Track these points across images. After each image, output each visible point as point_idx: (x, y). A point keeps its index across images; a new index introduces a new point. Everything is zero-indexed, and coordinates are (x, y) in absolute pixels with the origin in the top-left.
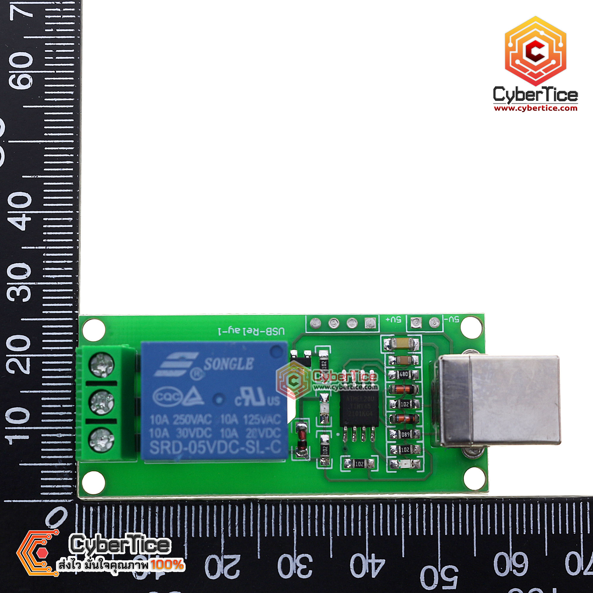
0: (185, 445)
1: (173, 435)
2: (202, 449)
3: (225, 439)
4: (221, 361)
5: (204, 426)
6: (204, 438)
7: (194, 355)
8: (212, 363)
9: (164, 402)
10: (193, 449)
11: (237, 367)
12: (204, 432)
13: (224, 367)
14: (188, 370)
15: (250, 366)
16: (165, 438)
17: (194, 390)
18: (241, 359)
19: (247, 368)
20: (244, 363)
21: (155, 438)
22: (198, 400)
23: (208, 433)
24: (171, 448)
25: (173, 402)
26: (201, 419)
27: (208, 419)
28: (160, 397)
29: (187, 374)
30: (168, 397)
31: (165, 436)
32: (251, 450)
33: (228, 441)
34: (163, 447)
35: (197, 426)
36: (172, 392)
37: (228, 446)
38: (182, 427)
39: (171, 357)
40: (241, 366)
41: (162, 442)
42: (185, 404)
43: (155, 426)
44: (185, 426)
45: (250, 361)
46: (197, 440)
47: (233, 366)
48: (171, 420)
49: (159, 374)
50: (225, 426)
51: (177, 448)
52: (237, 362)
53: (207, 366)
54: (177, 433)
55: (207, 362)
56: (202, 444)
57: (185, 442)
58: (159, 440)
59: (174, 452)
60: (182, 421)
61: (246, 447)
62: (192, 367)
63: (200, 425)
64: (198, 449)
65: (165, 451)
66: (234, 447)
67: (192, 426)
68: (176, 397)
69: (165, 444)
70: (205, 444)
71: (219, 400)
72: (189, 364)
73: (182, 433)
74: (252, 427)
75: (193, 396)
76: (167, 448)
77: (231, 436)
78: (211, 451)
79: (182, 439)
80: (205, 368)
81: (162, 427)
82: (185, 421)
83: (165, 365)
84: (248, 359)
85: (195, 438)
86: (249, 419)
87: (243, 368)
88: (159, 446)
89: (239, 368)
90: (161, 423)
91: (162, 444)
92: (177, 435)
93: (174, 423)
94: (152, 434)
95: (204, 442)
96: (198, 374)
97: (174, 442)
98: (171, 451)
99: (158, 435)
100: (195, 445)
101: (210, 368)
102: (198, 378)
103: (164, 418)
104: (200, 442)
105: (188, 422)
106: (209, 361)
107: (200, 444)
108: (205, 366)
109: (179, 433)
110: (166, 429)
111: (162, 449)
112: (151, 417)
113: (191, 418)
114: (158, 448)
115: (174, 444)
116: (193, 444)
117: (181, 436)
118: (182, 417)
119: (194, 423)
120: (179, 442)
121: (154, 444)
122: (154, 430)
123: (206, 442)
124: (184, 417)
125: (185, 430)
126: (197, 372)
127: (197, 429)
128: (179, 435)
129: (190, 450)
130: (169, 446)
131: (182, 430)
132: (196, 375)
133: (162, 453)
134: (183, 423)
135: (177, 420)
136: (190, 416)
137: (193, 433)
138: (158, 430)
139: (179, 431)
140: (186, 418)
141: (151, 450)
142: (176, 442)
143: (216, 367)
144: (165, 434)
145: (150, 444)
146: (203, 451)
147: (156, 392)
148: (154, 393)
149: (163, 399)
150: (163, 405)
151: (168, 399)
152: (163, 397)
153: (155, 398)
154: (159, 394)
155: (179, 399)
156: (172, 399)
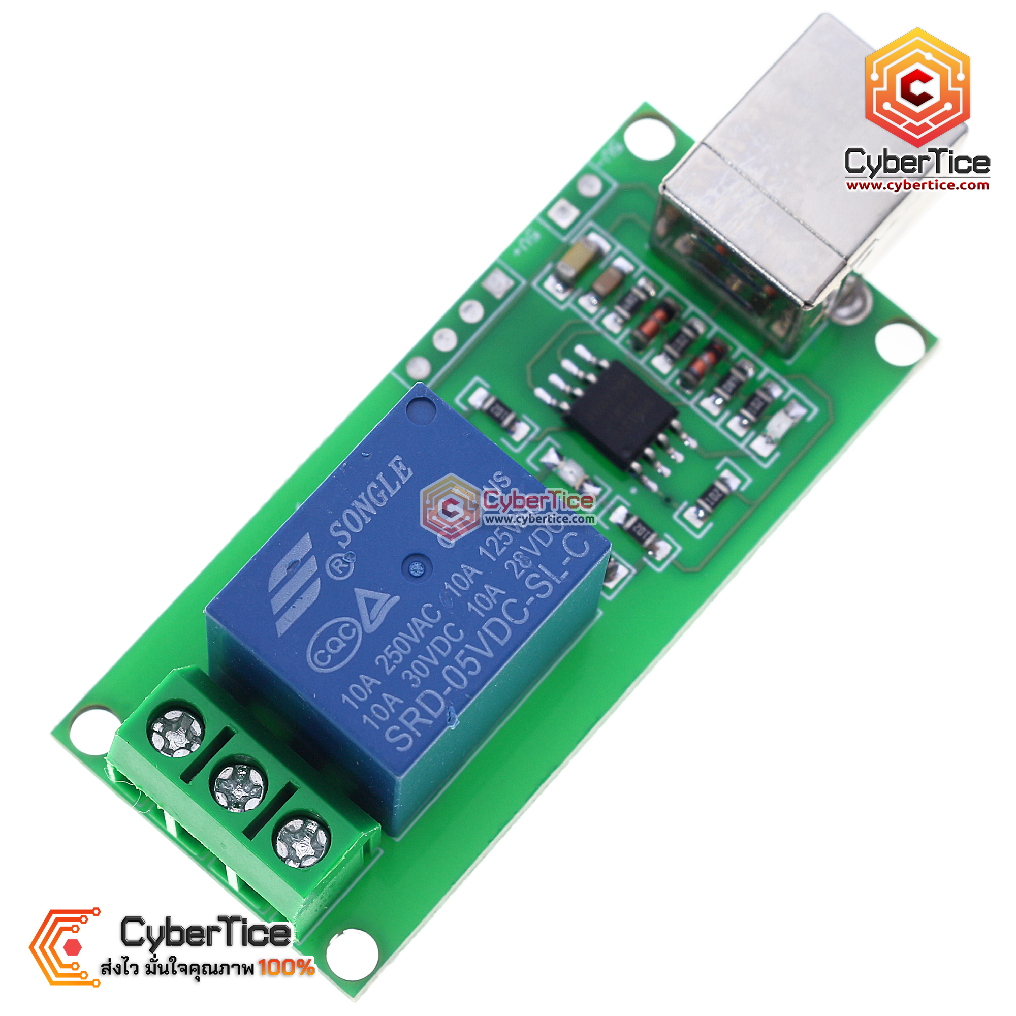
0: (440, 685)
1: (406, 692)
2: (471, 666)
3: (489, 614)
4: (354, 509)
5: (437, 629)
6: (456, 647)
7: (306, 544)
8: (344, 528)
9: (337, 659)
10: (460, 682)
11: (387, 493)
12: (447, 638)
13: (368, 514)
14: (320, 572)
15: (405, 473)
16: (399, 708)
17: (361, 594)
18: (380, 477)
19: (405, 480)
20: (392, 478)
21: (384, 726)
22: (385, 602)
23: (454, 632)
24: (424, 714)
25: (351, 644)
26: (420, 624)
27: (431, 613)
28: (322, 658)
29: (325, 581)
30: (334, 645)
31: (396, 705)
32: (544, 589)
33: (497, 612)
34: (410, 726)
35: (425, 641)
36: (333, 631)
37: (506, 620)
38: (406, 664)
39: (273, 584)
40: (394, 487)
41: (401, 719)
42: (371, 628)
43: (365, 708)
44: (408, 659)
45: (397, 463)
46: (450, 660)
47: (380, 500)
48: (378, 672)
49: (283, 626)
50: (468, 596)
51: (435, 705)
52: (381, 486)
53: (344, 539)
54: (408, 682)
55: (335, 534)
56: (462, 659)
57: (436, 681)
58: (394, 720)
59: (436, 715)
60: (396, 657)
61: (533, 593)
62: (321, 564)
63: (430, 633)
64: (465, 672)
65: (418, 726)
66: (516, 611)
67: (419, 649)
68: (347, 632)
69: (410, 717)
70: (469, 653)
71: (416, 568)
72: (312, 565)
73: (414, 675)
74: (508, 555)
75: (371, 603)
76: (417, 719)
77: (492, 602)
78: (490, 654)
79: (425, 684)
80: (343, 545)
81: (376, 697)
82: (399, 652)
83: (277, 603)
84: (391, 465)
85: (443, 661)
86: (492, 549)
87: (399, 487)
88: (404, 729)
89: (393, 493)
90: (368, 693)
91: (405, 722)
92: (413, 685)
93: (388, 672)
94: (373, 723)
95: (462, 652)
96: (341, 565)
97: (418, 700)
98: (429, 717)
99: (384, 715)
100: (455, 670)
101: (349, 537)
102: (348, 569)
103: (364, 681)
104: (457, 658)
105: (406, 649)
106: (337, 529)
107: (459, 661)
108: (340, 543)
109: (411, 678)
110: (384, 694)
111: (413, 729)
112: (344, 702)
113: (405, 639)
114: (405, 735)
115: (422, 703)
116: (450, 673)
117: (418, 679)
118: (389, 651)
119: (418, 641)
120: (427, 691)
121: (393, 734)
122: (370, 715)
123: (466, 650)
124: (393, 648)
125: (417, 666)
126: (337, 564)
127: (432, 643)
128: (414, 681)
129: (456, 686)
130: (418, 714)
131: (411, 670)
132: (341, 569)
133: (419, 734)
134: (401, 657)
135: (387, 664)
136: (399, 636)
137: (433, 656)
138: (376, 709)
139: (407, 675)
140: (397, 647)
141: (398, 748)
142: (423, 696)
143: (357, 526)
144: (392, 702)
145: (386, 740)
146: (476, 667)
147: (309, 656)
148: (308, 660)
149: (331, 657)
150: (342, 664)
151: (340, 648)
152: (327, 653)
153: (317, 666)
154: (316, 655)
155: (354, 630)
156: (344, 641)
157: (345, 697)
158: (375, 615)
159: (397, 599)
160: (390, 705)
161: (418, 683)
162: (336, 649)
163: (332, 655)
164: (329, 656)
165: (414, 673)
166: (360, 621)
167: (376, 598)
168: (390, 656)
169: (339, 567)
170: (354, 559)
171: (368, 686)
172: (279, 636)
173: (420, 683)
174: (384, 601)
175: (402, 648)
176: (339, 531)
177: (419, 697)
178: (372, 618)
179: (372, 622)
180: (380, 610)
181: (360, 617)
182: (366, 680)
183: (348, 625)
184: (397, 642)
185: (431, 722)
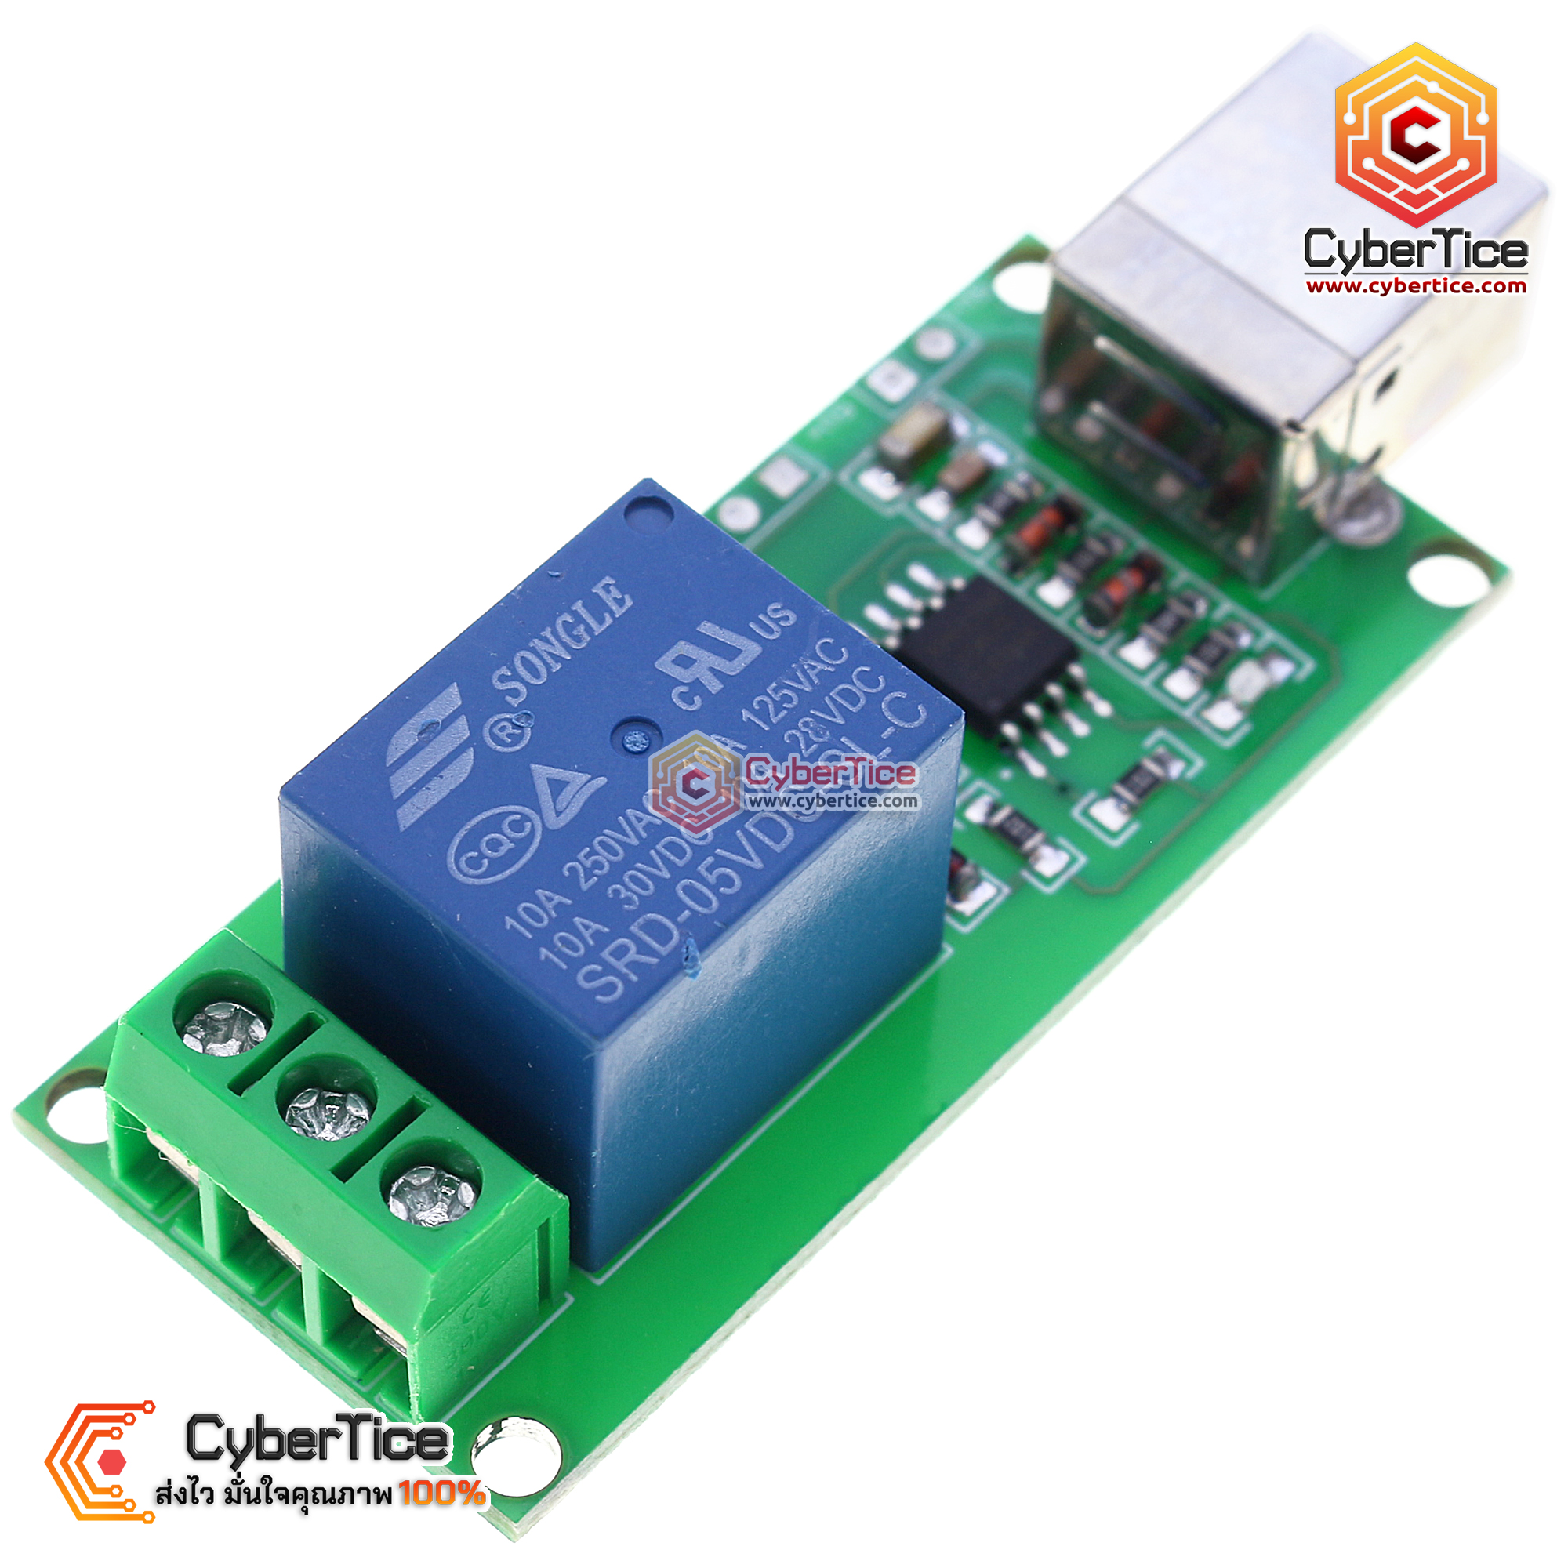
0: (672, 908)
1: (616, 919)
2: (726, 881)
4: (534, 651)
5: (669, 827)
6: (701, 853)
7: (451, 698)
8: (516, 677)
9: (497, 865)
10: (705, 902)
11: (589, 630)
12: (685, 841)
13: (557, 658)
14: (474, 742)
15: (620, 602)
16: (602, 940)
17: (542, 773)
18: (578, 606)
19: (619, 612)
20: (598, 608)
21: (575, 965)
22: (582, 786)
24: (643, 948)
25: (522, 845)
26: (640, 819)
28: (474, 863)
29: (482, 753)
30: (494, 845)
31: (596, 935)
34: (620, 965)
35: (648, 844)
36: (494, 824)
37: (784, 816)
38: (615, 876)
39: (394, 754)
40: (601, 621)
41: (605, 954)
42: (556, 823)
43: (544, 937)
44: (619, 869)
45: (606, 588)
46: (691, 871)
47: (578, 639)
48: (568, 886)
49: (408, 815)
51: (663, 935)
52: (580, 620)
53: (515, 693)
54: (618, 902)
55: (500, 687)
56: (710, 869)
58: (592, 955)
59: (663, 951)
60: (598, 865)
62: (476, 729)
63: (656, 832)
64: (714, 889)
65: (631, 964)
67: (638, 854)
69: (619, 953)
70: (721, 862)
71: (636, 739)
72: (461, 730)
73: (628, 891)
74: (789, 723)
75: (557, 787)
76: (633, 955)
78: (757, 864)
79: (646, 905)
80: (514, 702)
81: (562, 922)
82: (604, 857)
83: (401, 782)
84: (598, 589)
85: (677, 873)
86: (762, 713)
87: (609, 621)
88: (609, 969)
89: (599, 629)
90: (549, 915)
91: (612, 960)
92: (626, 906)
93: (585, 886)
94: (556, 960)
95: (710, 860)
96: (510, 730)
97: (634, 928)
98: (652, 953)
99: (576, 949)
100: (698, 885)
101: (523, 689)
102: (522, 736)
103: (544, 899)
104: (701, 869)
105: (616, 854)
106: (503, 679)
107: (705, 873)
108: (508, 698)
109: (623, 896)
110: (577, 919)
111: (625, 970)
112: (508, 927)
113: (613, 839)
114: (612, 978)
115: (641, 932)
116: (689, 890)
117: (636, 898)
118: (587, 856)
119: (635, 842)
120: (648, 915)
121: (591, 976)
122: (551, 947)
123: (717, 856)
124: (593, 852)
125: (632, 878)
126: (503, 729)
127: (659, 847)
128: (629, 901)
129: (700, 909)
130: (633, 948)
131: (624, 885)
132: (508, 735)
133: (634, 978)
134: (607, 865)
135: (582, 875)
136: (604, 835)
137: (660, 864)
138: (561, 939)
139: (616, 892)
140: (602, 851)
141: (599, 998)
142: (642, 923)
143: (537, 675)
144: (590, 931)
145: (578, 986)
146: (734, 881)
147: (451, 860)
148: (450, 866)
149: (489, 862)
150: (507, 873)
151: (503, 850)
152: (482, 856)
153: (465, 875)
154: (463, 859)
155: (528, 825)
156: (512, 840)
157: (509, 921)
158: (564, 805)
159: (602, 781)
160: (587, 934)
161: (635, 902)
162: (497, 851)
163: (491, 860)
164: (486, 861)
165: (628, 889)
166: (539, 811)
167: (567, 780)
168: (588, 863)
169: (505, 733)
170: (532, 722)
171: (549, 906)
172: (402, 829)
173: (637, 903)
174: (580, 784)
175: (609, 852)
176: (508, 681)
177: (636, 924)
178: (559, 807)
179: (558, 814)
180: (574, 796)
181: (539, 805)
182: (546, 897)
183: (519, 816)
184: (601, 843)
185: (655, 960)
